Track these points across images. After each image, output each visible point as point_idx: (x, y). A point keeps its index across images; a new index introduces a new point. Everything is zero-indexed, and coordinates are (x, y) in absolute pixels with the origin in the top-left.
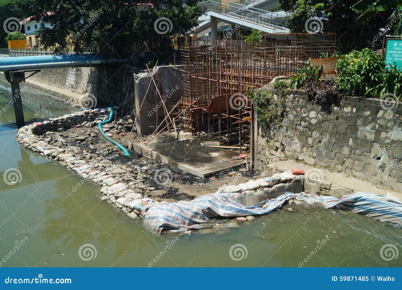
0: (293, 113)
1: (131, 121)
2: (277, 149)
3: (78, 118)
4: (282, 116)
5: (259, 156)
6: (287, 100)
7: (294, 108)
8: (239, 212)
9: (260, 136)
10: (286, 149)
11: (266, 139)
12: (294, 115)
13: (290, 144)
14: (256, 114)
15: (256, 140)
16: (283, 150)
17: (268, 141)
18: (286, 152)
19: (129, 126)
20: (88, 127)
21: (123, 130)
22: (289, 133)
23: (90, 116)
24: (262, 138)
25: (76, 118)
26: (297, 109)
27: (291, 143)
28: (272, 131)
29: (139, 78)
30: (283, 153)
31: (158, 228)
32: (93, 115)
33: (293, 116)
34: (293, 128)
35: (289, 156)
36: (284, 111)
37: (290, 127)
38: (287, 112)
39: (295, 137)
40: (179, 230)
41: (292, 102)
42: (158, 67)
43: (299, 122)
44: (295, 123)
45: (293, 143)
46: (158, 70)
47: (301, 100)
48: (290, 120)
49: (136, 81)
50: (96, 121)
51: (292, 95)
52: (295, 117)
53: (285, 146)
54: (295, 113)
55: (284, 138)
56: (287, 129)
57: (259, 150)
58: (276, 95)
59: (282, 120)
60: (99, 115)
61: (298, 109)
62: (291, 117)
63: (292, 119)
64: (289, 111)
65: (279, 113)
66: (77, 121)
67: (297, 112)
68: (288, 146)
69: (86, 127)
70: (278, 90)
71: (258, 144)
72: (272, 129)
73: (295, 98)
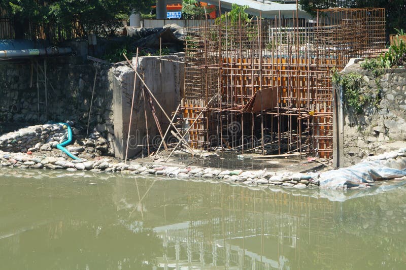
0: (392, 92)
1: (102, 140)
2: (378, 133)
3: (29, 137)
4: (379, 97)
5: (346, 150)
6: (382, 80)
7: (394, 87)
8: (396, 172)
9: (347, 125)
10: (389, 132)
11: (357, 127)
12: (393, 94)
13: (394, 126)
14: (341, 101)
15: (341, 131)
16: (386, 134)
17: (360, 130)
18: (390, 134)
19: (104, 147)
20: (47, 151)
21: (96, 154)
22: (390, 114)
23: (44, 134)
24: (351, 127)
25: (26, 137)
26: (397, 88)
27: (395, 123)
28: (367, 115)
29: (122, 74)
30: (387, 137)
31: (342, 185)
32: (46, 133)
33: (393, 96)
34: (395, 108)
35: (395, 137)
36: (380, 92)
37: (392, 108)
38: (384, 93)
39: (399, 118)
40: (360, 186)
41: (389, 81)
42: (141, 59)
43: (402, 101)
44: (396, 102)
45: (398, 123)
46: (141, 62)
47: (400, 78)
48: (389, 101)
49: (117, 78)
50: (52, 143)
51: (388, 74)
52: (395, 97)
53: (388, 129)
54: (395, 93)
55: (385, 121)
56: (388, 111)
57: (346, 142)
58: (367, 75)
59: (380, 102)
60: (53, 134)
61: (399, 88)
62: (390, 97)
63: (393, 99)
64: (387, 91)
65: (374, 95)
66: (28, 142)
67: (397, 91)
68: (392, 128)
69: (43, 150)
70: (369, 70)
71: (345, 135)
72: (367, 114)
73: (393, 77)
